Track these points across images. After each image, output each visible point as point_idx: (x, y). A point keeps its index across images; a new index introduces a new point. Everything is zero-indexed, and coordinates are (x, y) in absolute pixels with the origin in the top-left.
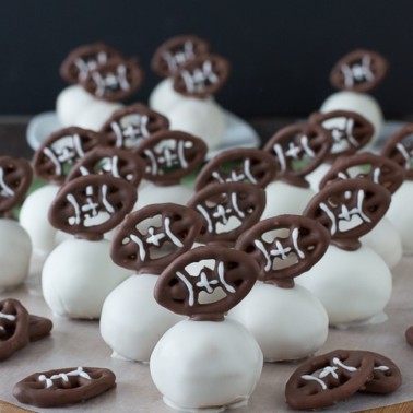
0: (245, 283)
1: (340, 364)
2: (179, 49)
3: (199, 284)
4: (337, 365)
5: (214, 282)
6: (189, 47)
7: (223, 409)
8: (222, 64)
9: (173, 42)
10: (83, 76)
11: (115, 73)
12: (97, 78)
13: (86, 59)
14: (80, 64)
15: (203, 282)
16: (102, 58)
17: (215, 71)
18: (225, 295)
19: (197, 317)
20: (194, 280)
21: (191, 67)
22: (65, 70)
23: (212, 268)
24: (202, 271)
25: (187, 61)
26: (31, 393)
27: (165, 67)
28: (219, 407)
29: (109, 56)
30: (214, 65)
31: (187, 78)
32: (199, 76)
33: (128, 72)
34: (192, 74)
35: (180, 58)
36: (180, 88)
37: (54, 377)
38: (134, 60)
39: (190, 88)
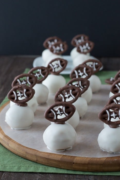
0: (71, 113)
2: (79, 38)
3: (57, 113)
5: (62, 112)
6: (82, 38)
7: (64, 150)
8: (92, 44)
9: (78, 36)
10: (50, 46)
11: (59, 46)
12: (54, 47)
13: (51, 41)
14: (49, 43)
15: (59, 112)
16: (56, 41)
17: (90, 46)
18: (65, 116)
19: (57, 123)
20: (56, 112)
21: (82, 45)
22: (44, 44)
23: (62, 108)
24: (59, 109)
25: (82, 42)
27: (75, 44)
28: (63, 150)
29: (58, 41)
30: (89, 44)
31: (81, 48)
32: (84, 47)
33: (63, 46)
34: (82, 46)
35: (80, 41)
36: (79, 51)
38: (65, 42)
39: (82, 51)
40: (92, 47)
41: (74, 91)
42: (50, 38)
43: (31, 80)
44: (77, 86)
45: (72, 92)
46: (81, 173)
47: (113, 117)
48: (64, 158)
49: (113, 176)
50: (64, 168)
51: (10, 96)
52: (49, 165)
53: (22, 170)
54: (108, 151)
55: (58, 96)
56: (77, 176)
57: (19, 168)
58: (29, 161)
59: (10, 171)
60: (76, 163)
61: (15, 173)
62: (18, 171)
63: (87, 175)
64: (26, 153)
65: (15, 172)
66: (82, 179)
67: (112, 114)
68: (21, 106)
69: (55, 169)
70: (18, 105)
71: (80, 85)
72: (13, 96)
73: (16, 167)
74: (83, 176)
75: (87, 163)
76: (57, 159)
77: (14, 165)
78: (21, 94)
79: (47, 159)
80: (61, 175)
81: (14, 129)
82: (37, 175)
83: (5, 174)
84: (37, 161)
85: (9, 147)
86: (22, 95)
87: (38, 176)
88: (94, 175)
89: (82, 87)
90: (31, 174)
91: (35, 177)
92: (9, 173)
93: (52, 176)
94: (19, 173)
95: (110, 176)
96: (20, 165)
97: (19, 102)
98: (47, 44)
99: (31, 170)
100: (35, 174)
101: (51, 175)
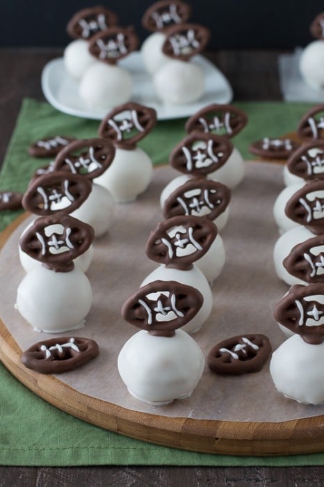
1: (249, 343)
2: (165, 10)
4: (247, 344)
6: (173, 8)
8: (203, 33)
9: (160, 4)
10: (86, 33)
11: (115, 40)
12: (100, 43)
13: (89, 19)
14: (83, 24)
17: (197, 38)
20: (152, 305)
22: (70, 28)
26: (35, 362)
27: (154, 25)
29: (106, 18)
30: (196, 33)
31: (174, 43)
32: (183, 42)
33: (126, 39)
36: (169, 52)
37: (52, 348)
38: (131, 28)
39: (177, 51)
40: (204, 41)
41: (198, 231)
42: (87, 12)
43: (74, 187)
44: (199, 201)
45: (193, 234)
46: (236, 462)
47: (312, 317)
48: (191, 425)
49: (315, 466)
50: (191, 449)
51: (29, 245)
52: (150, 441)
53: (85, 460)
54: (299, 401)
55: (157, 243)
56: (227, 472)
57: (76, 454)
58: (97, 430)
59: (54, 464)
60: (223, 439)
61: (68, 470)
62: (75, 465)
63: (250, 467)
64: (89, 409)
65: (67, 467)
66: (241, 479)
67: (312, 310)
68: (58, 271)
69: (167, 451)
70: (51, 269)
71: (204, 200)
72: (34, 244)
73: (68, 452)
74: (242, 470)
75: (250, 437)
76: (175, 430)
77: (60, 445)
78: (58, 240)
79: (145, 427)
80: (187, 471)
81: (42, 332)
82: (124, 473)
83: (42, 475)
84: (118, 430)
85: (37, 388)
86: (60, 242)
87: (129, 477)
88: (270, 467)
89: (211, 206)
90: (110, 471)
91: (122, 481)
92: (52, 471)
93: (163, 474)
94: (78, 470)
95: (309, 466)
96: (76, 445)
97: (51, 259)
98: (77, 25)
99: (108, 458)
100: (121, 472)
101: (161, 472)
